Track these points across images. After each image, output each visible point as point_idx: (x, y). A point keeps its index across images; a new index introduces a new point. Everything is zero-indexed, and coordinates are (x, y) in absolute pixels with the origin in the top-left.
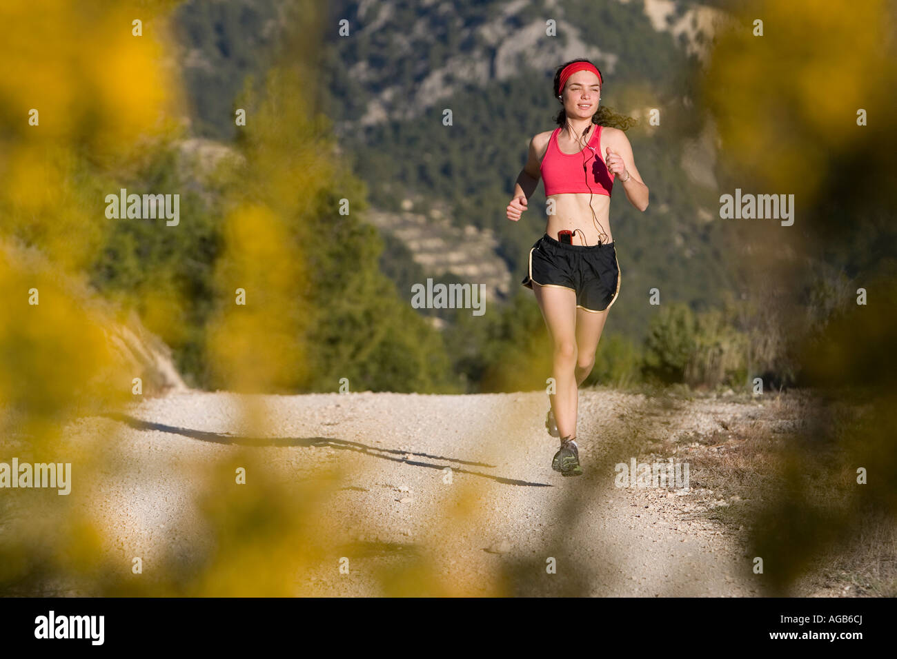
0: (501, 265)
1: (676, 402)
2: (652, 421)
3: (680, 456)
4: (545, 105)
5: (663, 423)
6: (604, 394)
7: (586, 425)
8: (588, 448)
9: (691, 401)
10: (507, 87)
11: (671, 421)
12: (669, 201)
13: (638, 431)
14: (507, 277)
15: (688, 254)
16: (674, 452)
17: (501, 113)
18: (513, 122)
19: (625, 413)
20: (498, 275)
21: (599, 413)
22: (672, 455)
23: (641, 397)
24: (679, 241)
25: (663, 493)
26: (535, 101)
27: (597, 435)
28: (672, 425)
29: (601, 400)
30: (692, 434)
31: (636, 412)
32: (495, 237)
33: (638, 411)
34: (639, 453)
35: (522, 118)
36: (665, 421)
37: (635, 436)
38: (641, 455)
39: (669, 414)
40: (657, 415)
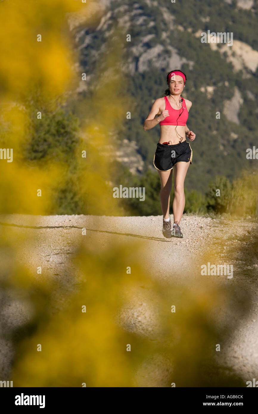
0: (139, 157)
1: (225, 221)
2: (215, 230)
3: (229, 246)
4: (161, 84)
5: (220, 230)
6: (192, 217)
7: (185, 231)
8: (187, 242)
9: (232, 221)
10: (143, 75)
11: (224, 230)
12: (217, 129)
13: (209, 234)
14: (142, 163)
15: (225, 154)
16: (226, 244)
17: (140, 87)
18: (146, 92)
19: (203, 226)
20: (138, 162)
21: (191, 225)
22: (225, 245)
23: (209, 219)
24: (221, 148)
25: (222, 263)
26: (156, 82)
27: (190, 236)
28: (224, 231)
29: (191, 220)
30: (234, 236)
31: (208, 225)
32: (137, 145)
33: (209, 225)
34: (210, 244)
35: (150, 90)
36: (221, 229)
37: (208, 237)
38: (211, 245)
39: (222, 226)
40: (217, 227)
